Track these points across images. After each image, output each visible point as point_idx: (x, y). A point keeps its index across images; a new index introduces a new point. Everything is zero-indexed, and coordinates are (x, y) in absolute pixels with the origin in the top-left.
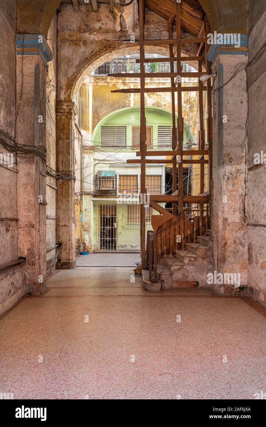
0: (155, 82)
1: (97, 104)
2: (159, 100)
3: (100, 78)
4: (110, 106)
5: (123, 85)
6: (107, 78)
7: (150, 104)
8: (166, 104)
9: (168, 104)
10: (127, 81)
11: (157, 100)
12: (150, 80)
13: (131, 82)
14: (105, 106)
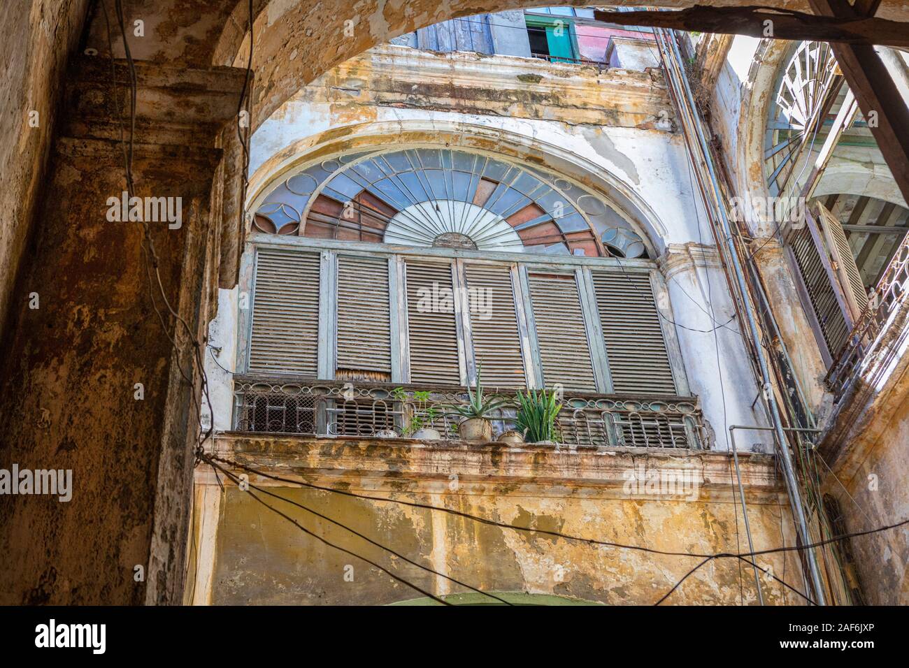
0: (556, 475)
1: (242, 579)
2: (585, 564)
3: (267, 443)
4: (319, 591)
5: (388, 488)
6: (304, 445)
7: (539, 586)
8: (625, 587)
9: (640, 585)
10: (414, 468)
11: (576, 568)
12: (529, 467)
13: (434, 471)
14: (288, 587)
